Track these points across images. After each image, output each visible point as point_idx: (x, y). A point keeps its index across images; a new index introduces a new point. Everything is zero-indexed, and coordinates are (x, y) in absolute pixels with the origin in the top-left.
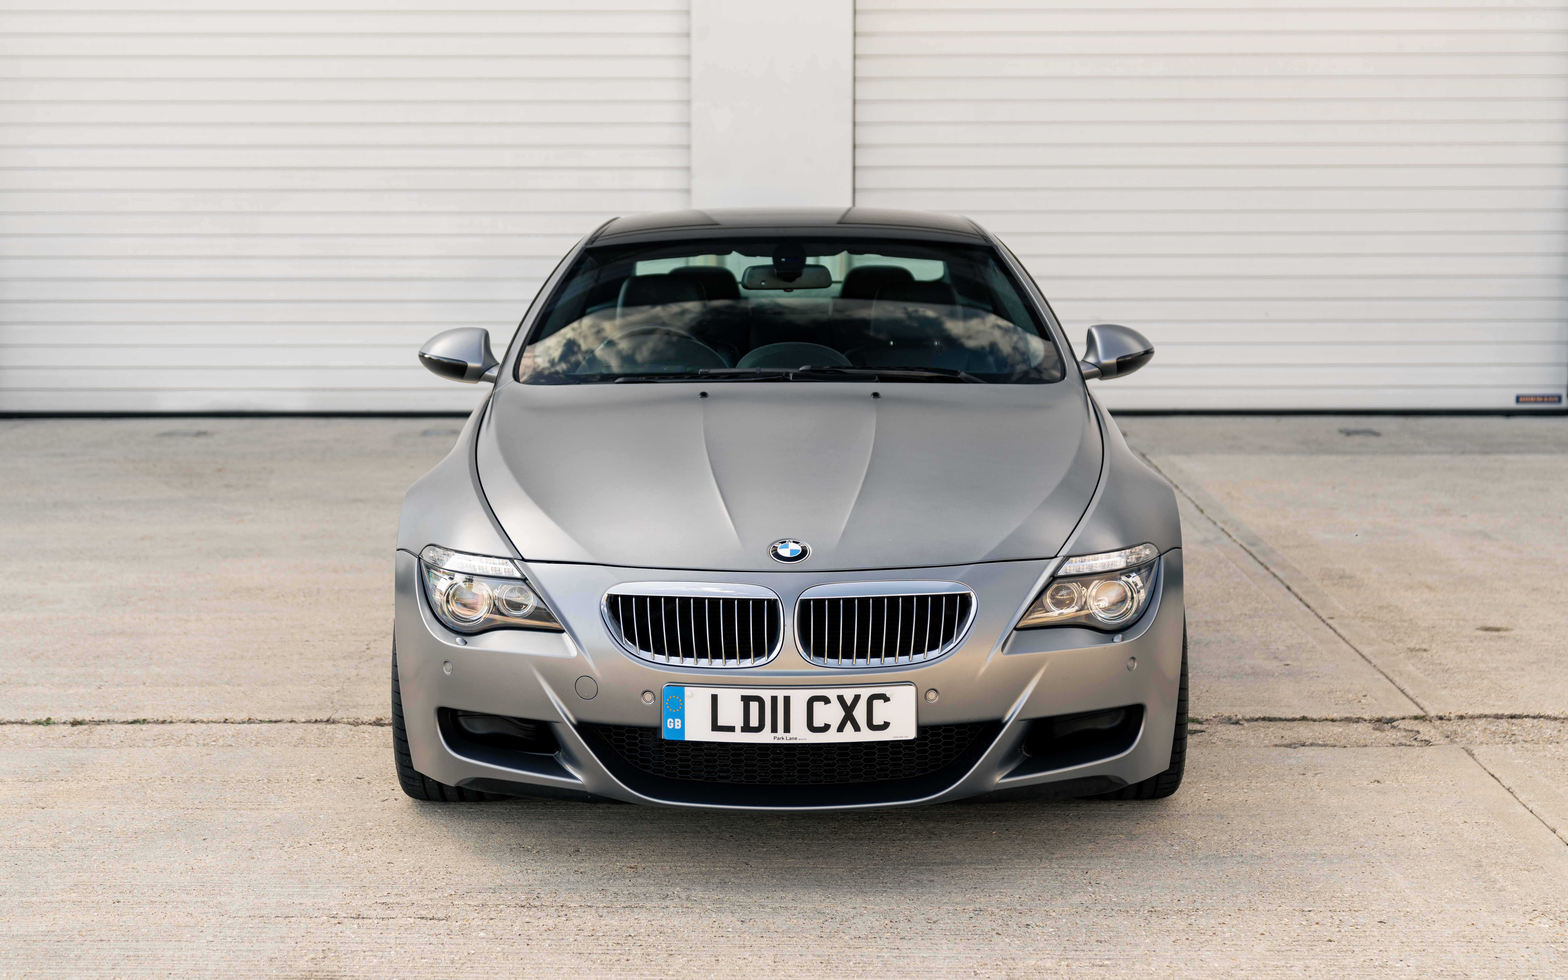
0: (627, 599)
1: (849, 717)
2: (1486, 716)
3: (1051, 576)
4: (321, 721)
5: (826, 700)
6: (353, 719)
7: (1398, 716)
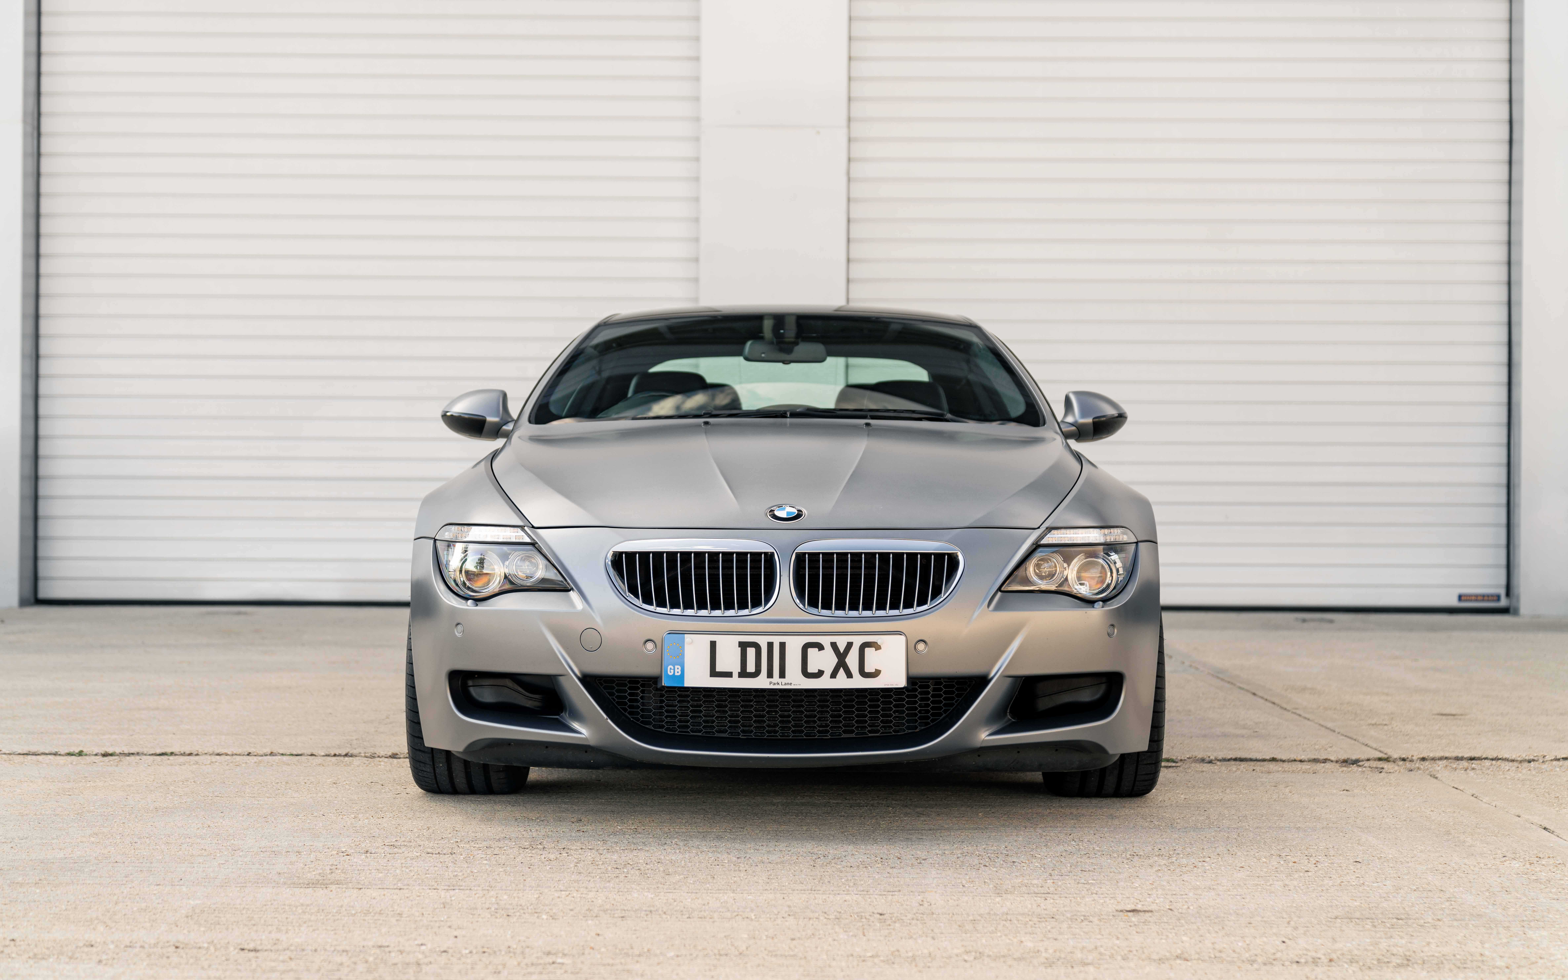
0: (631, 555)
1: (842, 664)
2: (1446, 758)
3: (1033, 544)
4: (340, 755)
5: (820, 647)
6: (370, 754)
7: (1363, 758)
